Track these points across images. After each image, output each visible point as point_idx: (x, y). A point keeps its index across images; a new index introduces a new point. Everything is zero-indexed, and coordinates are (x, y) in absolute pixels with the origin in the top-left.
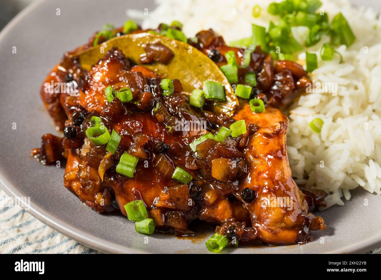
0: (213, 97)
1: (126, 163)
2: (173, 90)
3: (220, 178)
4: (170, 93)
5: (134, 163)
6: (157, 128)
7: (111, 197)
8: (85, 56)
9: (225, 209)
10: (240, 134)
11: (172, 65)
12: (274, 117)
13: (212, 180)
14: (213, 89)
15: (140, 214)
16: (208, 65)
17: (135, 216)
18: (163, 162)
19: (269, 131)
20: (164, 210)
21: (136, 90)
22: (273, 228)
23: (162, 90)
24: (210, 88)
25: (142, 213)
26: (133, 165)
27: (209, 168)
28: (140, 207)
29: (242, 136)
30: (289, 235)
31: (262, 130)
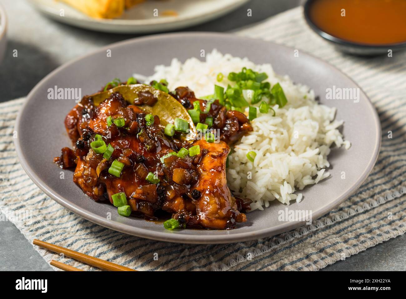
0: (180, 129)
1: (116, 167)
2: (153, 122)
3: (178, 181)
4: (150, 124)
6: (139, 146)
8: (97, 97)
9: (179, 204)
10: (196, 154)
11: (155, 107)
12: (220, 146)
13: (172, 183)
14: (181, 124)
16: (180, 108)
17: (118, 203)
18: (140, 168)
19: (215, 154)
20: (138, 200)
21: (127, 120)
22: (210, 217)
23: (145, 122)
24: (179, 123)
25: (123, 201)
26: (120, 168)
27: (171, 174)
28: (122, 197)
29: (196, 156)
30: (220, 223)
31: (211, 153)
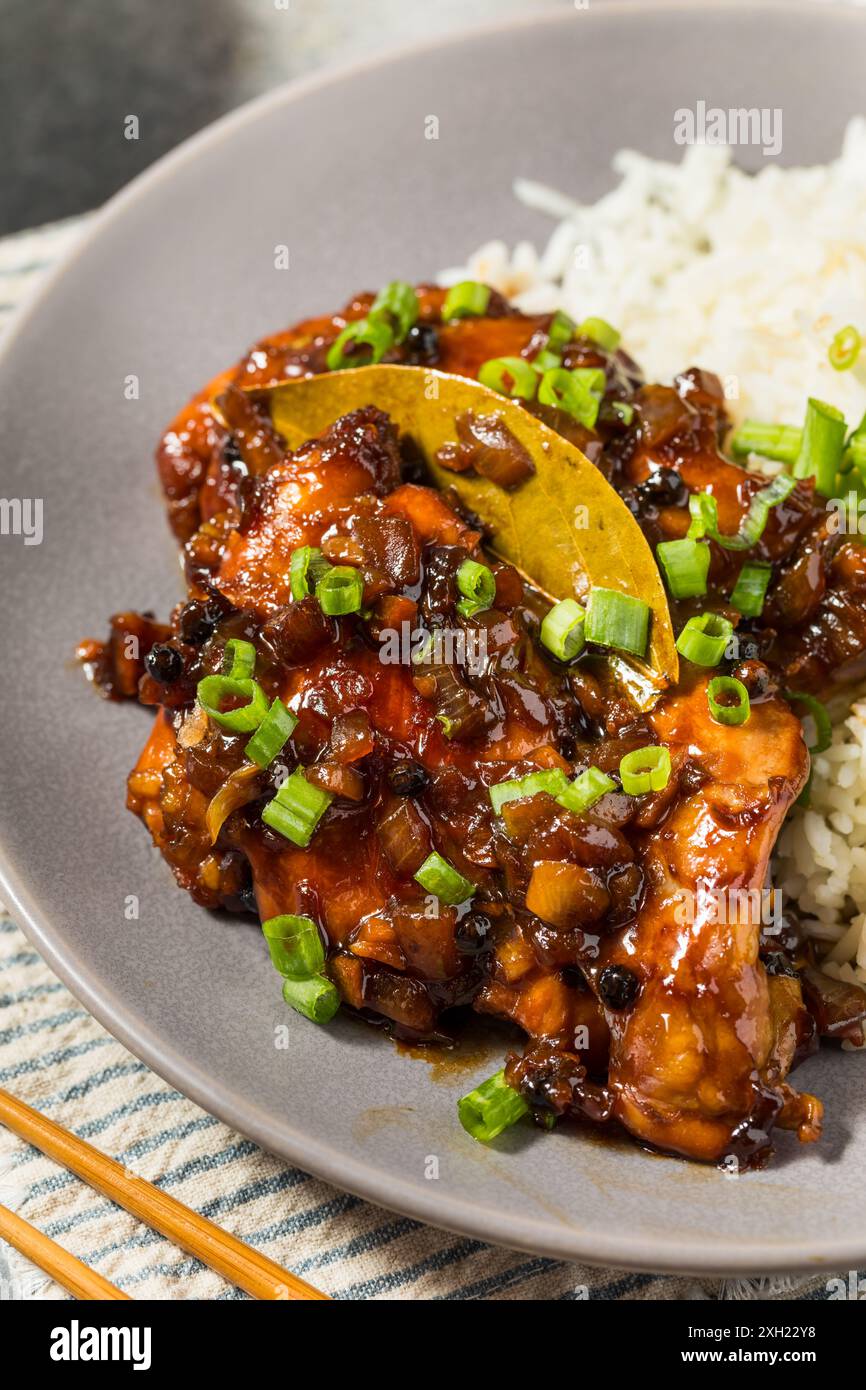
0: (606, 643)
1: (294, 805)
2: (490, 599)
4: (475, 611)
5: (316, 811)
6: (414, 710)
7: (244, 877)
9: (548, 1005)
10: (647, 790)
12: (767, 751)
13: (524, 916)
14: (611, 619)
15: (301, 963)
16: (624, 532)
17: (284, 964)
18: (402, 824)
19: (735, 802)
20: (370, 965)
21: (377, 581)
22: (661, 1106)
23: (457, 594)
24: (606, 613)
25: (308, 961)
26: (311, 814)
27: (525, 875)
28: (302, 945)
29: (651, 796)
30: (703, 1136)
31: (715, 793)
